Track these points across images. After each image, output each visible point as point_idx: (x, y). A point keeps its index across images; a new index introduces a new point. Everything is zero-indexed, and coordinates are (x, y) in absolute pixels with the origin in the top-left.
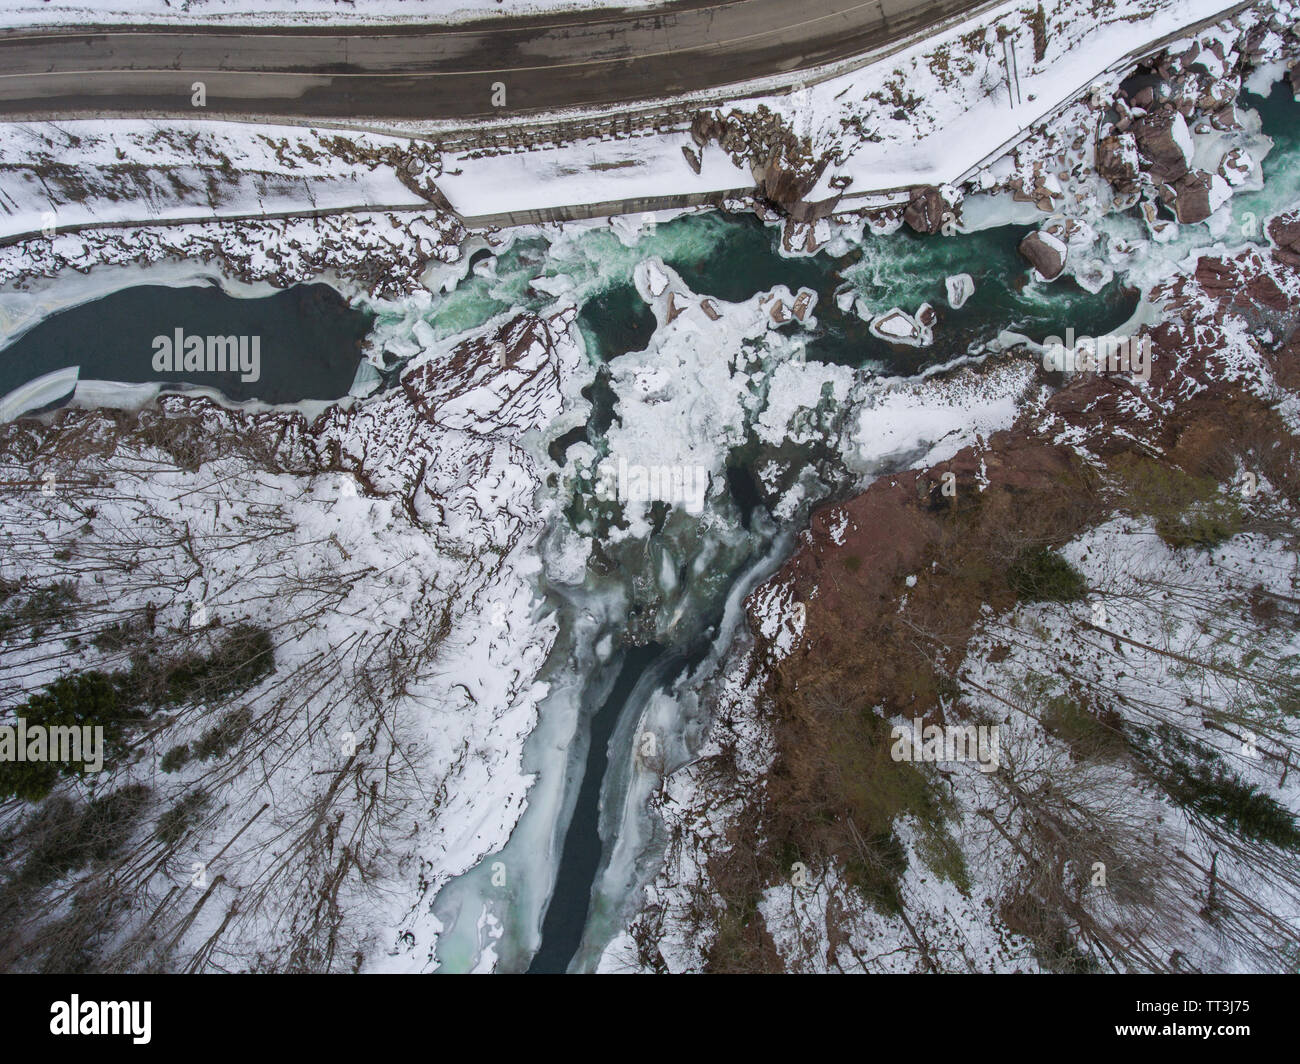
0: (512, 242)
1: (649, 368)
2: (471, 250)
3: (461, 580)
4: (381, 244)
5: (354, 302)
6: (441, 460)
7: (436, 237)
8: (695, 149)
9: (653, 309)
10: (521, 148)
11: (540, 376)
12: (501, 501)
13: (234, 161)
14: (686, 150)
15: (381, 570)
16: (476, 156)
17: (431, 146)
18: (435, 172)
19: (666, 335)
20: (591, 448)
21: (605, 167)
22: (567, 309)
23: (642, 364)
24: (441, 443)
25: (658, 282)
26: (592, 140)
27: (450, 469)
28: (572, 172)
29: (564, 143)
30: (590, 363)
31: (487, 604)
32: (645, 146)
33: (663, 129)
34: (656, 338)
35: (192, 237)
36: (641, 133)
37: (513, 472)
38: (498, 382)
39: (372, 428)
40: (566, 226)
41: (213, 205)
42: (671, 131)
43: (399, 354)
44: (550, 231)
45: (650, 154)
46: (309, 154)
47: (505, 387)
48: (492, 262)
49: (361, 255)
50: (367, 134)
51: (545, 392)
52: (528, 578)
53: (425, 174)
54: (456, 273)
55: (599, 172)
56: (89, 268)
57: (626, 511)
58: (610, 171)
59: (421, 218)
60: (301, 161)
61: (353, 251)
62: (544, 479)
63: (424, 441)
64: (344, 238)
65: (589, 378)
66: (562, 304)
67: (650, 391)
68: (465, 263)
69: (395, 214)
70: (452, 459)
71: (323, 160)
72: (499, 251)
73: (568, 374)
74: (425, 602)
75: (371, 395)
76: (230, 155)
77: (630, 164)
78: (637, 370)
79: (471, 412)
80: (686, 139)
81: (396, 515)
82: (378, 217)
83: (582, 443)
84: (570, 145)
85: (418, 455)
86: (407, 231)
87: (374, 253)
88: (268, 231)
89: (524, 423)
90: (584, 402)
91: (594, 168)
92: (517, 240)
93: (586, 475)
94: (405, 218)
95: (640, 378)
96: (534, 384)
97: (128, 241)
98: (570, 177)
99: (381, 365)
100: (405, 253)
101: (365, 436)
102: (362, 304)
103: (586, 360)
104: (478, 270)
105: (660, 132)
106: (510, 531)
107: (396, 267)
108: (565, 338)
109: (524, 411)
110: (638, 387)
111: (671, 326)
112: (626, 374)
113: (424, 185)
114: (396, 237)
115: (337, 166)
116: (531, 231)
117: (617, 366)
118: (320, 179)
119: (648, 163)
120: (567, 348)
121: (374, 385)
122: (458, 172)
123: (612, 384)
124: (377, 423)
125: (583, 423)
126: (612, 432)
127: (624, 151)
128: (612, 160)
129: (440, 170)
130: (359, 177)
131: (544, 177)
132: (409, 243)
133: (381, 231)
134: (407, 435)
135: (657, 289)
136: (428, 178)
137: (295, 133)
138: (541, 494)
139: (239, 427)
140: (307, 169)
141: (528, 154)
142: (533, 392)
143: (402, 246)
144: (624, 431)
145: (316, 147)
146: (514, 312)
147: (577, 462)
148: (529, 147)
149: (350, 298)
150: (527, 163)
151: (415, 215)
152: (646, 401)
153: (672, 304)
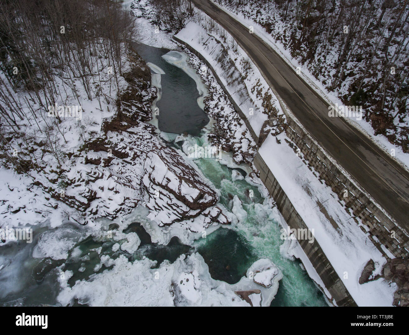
0: (255, 185)
1: (198, 283)
2: (243, 168)
3: (47, 169)
4: (233, 132)
5: (204, 130)
6: (129, 166)
7: (244, 149)
8: (377, 271)
9: (244, 278)
10: (307, 162)
11: (180, 203)
12: (100, 194)
13: (246, 79)
14: (371, 263)
15: (59, 125)
16: (291, 145)
17: (285, 122)
18: (274, 132)
19: (227, 293)
20: (136, 248)
21: (323, 210)
22: (226, 217)
23: (201, 277)
24: (138, 165)
25: (264, 277)
26: (336, 195)
27: (123, 171)
28: (309, 193)
29: (323, 181)
30: (195, 240)
31: (33, 194)
32: (353, 231)
33: (375, 238)
34: (223, 285)
35: (216, 88)
36: (361, 224)
37: (118, 199)
38: (171, 176)
39: (145, 138)
40: (275, 209)
41: (229, 84)
42: (378, 246)
43: (183, 146)
44: (270, 201)
45: (351, 236)
46: (259, 93)
47: (169, 180)
48: (241, 177)
49: (226, 127)
50: (278, 101)
51: (171, 211)
52: (48, 220)
53: (271, 128)
54: (230, 163)
55: (318, 208)
56: (198, 73)
57: (84, 281)
58: (323, 215)
59: (250, 142)
60: (255, 92)
61: (226, 125)
62: (115, 221)
63: (138, 156)
64: (231, 120)
65: (185, 240)
66: (229, 215)
67: (181, 286)
68: (237, 166)
69: (248, 132)
70: (129, 171)
71: (259, 98)
72: (248, 179)
73: (186, 226)
74: (35, 147)
75: (162, 138)
76: (248, 78)
77: (335, 226)
78: (196, 273)
79: (153, 168)
80: (380, 261)
81: (92, 133)
82: (244, 127)
83: (139, 242)
84: (324, 185)
85: (130, 152)
86: (242, 139)
87: (228, 131)
88: (225, 102)
89: (151, 204)
90: (168, 239)
91: (319, 204)
92: (257, 187)
93: (116, 247)
94: (248, 135)
95: (190, 276)
96: (175, 201)
97: (209, 77)
98: (305, 194)
99: (177, 141)
100: (232, 140)
101: (141, 134)
102: (204, 132)
103: (197, 236)
104: (234, 173)
105: (371, 236)
106: (78, 198)
107: (224, 140)
108: (208, 220)
109: (158, 201)
110: (183, 276)
111: (234, 295)
112: (191, 265)
113: (265, 129)
114: (238, 135)
115: (259, 102)
116: (265, 192)
117: (195, 258)
118: (251, 100)
119: (344, 238)
120: (202, 222)
121: (167, 139)
122: (279, 142)
123: (183, 256)
124: (148, 140)
125: (154, 240)
126: (148, 262)
127: (342, 217)
128: (331, 213)
129: (277, 134)
130: (258, 111)
131: (298, 180)
132: (237, 140)
133: (238, 131)
134: (142, 150)
135: (260, 278)
136: (270, 130)
137: (265, 86)
138: (105, 221)
139: (145, 103)
140: (253, 96)
141: (306, 167)
142: (169, 202)
143: (235, 138)
144: (148, 271)
145: (263, 93)
146: (217, 190)
147: (126, 240)
148: (310, 165)
149: (206, 128)
150: (301, 168)
151: (251, 139)
152: (173, 284)
153: (251, 292)
